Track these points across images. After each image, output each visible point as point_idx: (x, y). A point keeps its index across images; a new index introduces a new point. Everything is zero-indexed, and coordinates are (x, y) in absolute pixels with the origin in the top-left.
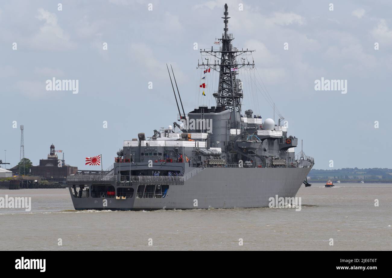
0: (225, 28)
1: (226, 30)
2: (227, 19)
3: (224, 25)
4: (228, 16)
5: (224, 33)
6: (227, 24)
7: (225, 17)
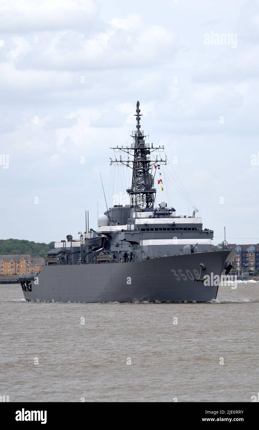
0: (137, 125)
1: (138, 127)
2: (140, 117)
3: (136, 122)
4: (140, 114)
5: (136, 129)
6: (140, 121)
7: (137, 114)
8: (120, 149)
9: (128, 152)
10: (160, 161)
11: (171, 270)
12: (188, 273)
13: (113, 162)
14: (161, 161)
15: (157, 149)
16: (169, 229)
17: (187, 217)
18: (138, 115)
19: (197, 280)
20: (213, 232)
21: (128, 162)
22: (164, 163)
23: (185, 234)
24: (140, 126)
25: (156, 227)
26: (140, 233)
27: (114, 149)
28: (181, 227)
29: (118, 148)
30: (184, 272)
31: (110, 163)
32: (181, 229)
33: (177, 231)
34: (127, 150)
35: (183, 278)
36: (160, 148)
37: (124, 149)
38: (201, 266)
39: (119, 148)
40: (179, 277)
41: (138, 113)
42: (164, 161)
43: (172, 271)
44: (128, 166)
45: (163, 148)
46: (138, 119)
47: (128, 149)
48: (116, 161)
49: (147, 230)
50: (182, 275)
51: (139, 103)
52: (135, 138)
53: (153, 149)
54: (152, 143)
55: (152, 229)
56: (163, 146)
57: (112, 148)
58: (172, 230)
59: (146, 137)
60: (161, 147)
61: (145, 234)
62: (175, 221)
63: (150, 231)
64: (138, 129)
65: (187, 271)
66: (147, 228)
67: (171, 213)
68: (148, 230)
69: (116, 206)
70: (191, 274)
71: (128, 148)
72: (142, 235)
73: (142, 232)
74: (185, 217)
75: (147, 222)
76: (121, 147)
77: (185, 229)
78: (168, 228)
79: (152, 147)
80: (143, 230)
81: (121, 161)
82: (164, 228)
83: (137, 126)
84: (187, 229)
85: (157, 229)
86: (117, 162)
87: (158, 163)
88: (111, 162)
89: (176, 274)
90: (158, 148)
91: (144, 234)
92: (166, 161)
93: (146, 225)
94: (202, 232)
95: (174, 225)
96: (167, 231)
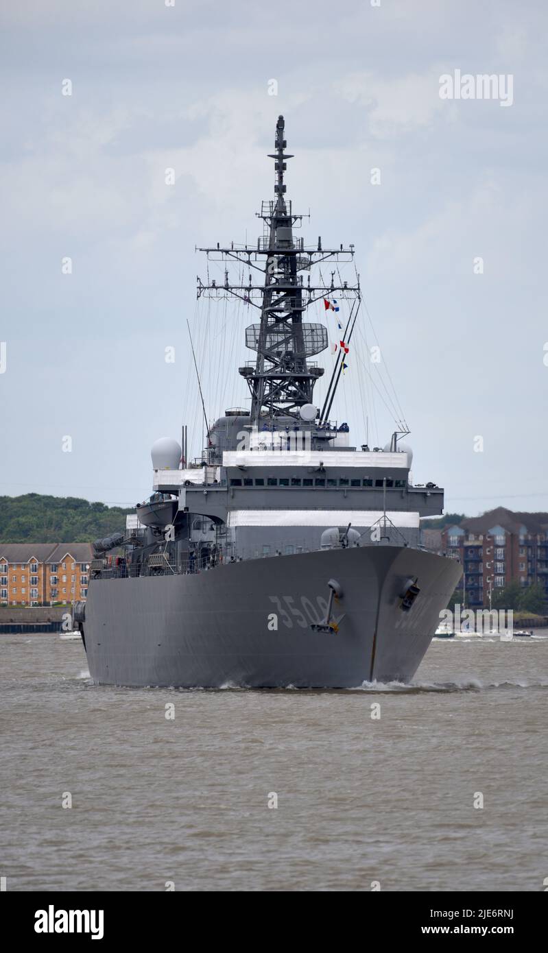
0: (277, 184)
1: (281, 189)
2: (284, 161)
3: (274, 176)
4: (285, 152)
5: (274, 197)
6: (285, 174)
7: (277, 153)
8: (227, 252)
9: (249, 263)
10: (343, 289)
11: (271, 598)
12: (307, 605)
13: (205, 288)
14: (345, 288)
15: (333, 253)
16: (308, 482)
17: (371, 448)
18: (281, 157)
19: (318, 626)
20: (443, 494)
21: (249, 289)
22: (353, 294)
23: (355, 497)
24: (285, 186)
25: (271, 476)
26: (228, 491)
27: (208, 251)
28: (343, 477)
29: (218, 250)
30: (297, 605)
31: (197, 290)
32: (344, 482)
33: (333, 488)
34: (245, 257)
35: (298, 621)
36: (342, 252)
37: (237, 252)
38: (331, 586)
39: (222, 251)
40: (289, 618)
41: (281, 151)
42: (351, 289)
43: (273, 601)
44: (247, 300)
45: (352, 252)
46: (281, 168)
47: (249, 252)
48: (214, 286)
49: (246, 484)
50: (296, 612)
51: (284, 121)
52: (269, 222)
53: (323, 252)
54: (320, 238)
55: (260, 482)
56: (352, 246)
57: (201, 250)
58: (316, 485)
59: (301, 218)
60: (346, 248)
61: (242, 494)
62: (324, 461)
63: (254, 486)
64: (280, 196)
65: (304, 600)
66: (246, 477)
67: (330, 438)
68: (248, 482)
69: (228, 414)
70: (313, 608)
71: (249, 249)
72: (233, 497)
73: (232, 488)
74: (365, 448)
75: (244, 459)
76: (229, 248)
77: (355, 483)
78: (305, 480)
79: (320, 249)
80: (236, 482)
81: (227, 288)
82: (293, 480)
83: (275, 186)
84: (362, 483)
85: (272, 482)
86: (217, 288)
87: (336, 294)
88: (200, 288)
89: (282, 608)
90: (338, 252)
91: (238, 494)
92: (359, 289)
93: (241, 468)
94: (408, 493)
95: (321, 470)
96: (302, 487)
